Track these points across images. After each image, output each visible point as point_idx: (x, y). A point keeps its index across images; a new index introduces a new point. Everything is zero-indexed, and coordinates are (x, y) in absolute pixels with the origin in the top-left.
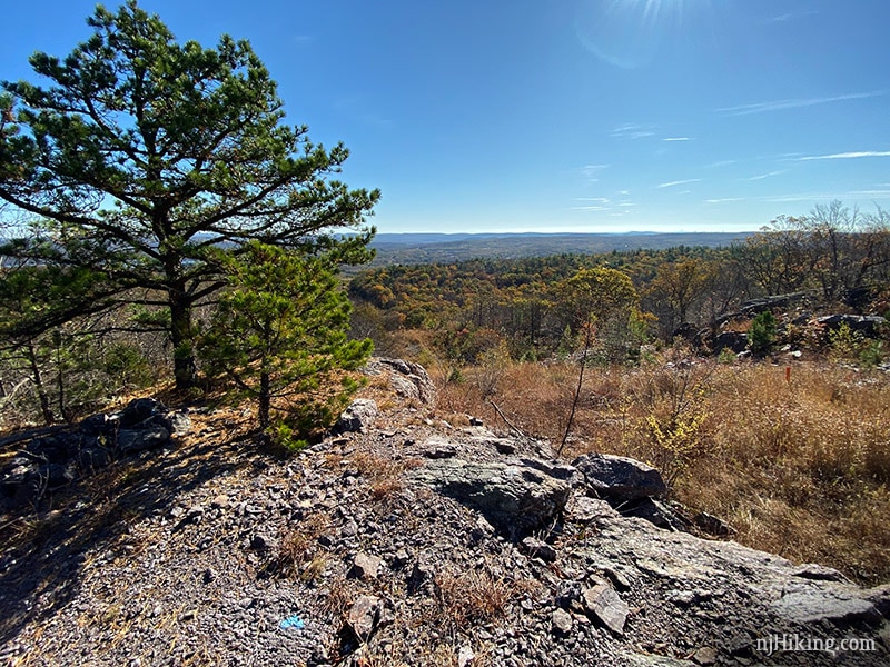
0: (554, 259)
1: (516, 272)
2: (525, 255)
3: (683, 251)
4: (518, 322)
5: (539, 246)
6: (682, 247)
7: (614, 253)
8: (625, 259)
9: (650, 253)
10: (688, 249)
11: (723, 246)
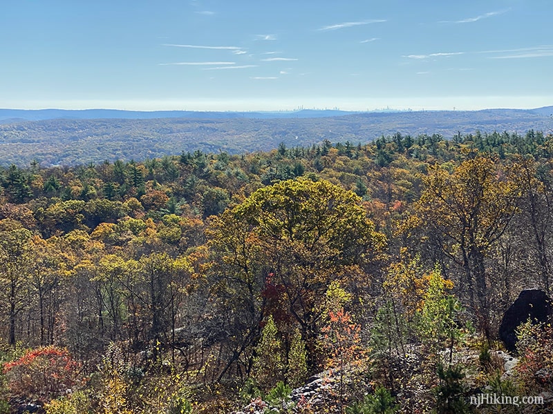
0: (166, 165)
1: (84, 196)
2: (96, 159)
3: (403, 145)
4: (116, 316)
5: (126, 138)
6: (399, 137)
7: (283, 151)
8: (304, 162)
9: (347, 151)
10: (410, 141)
11: (464, 134)
